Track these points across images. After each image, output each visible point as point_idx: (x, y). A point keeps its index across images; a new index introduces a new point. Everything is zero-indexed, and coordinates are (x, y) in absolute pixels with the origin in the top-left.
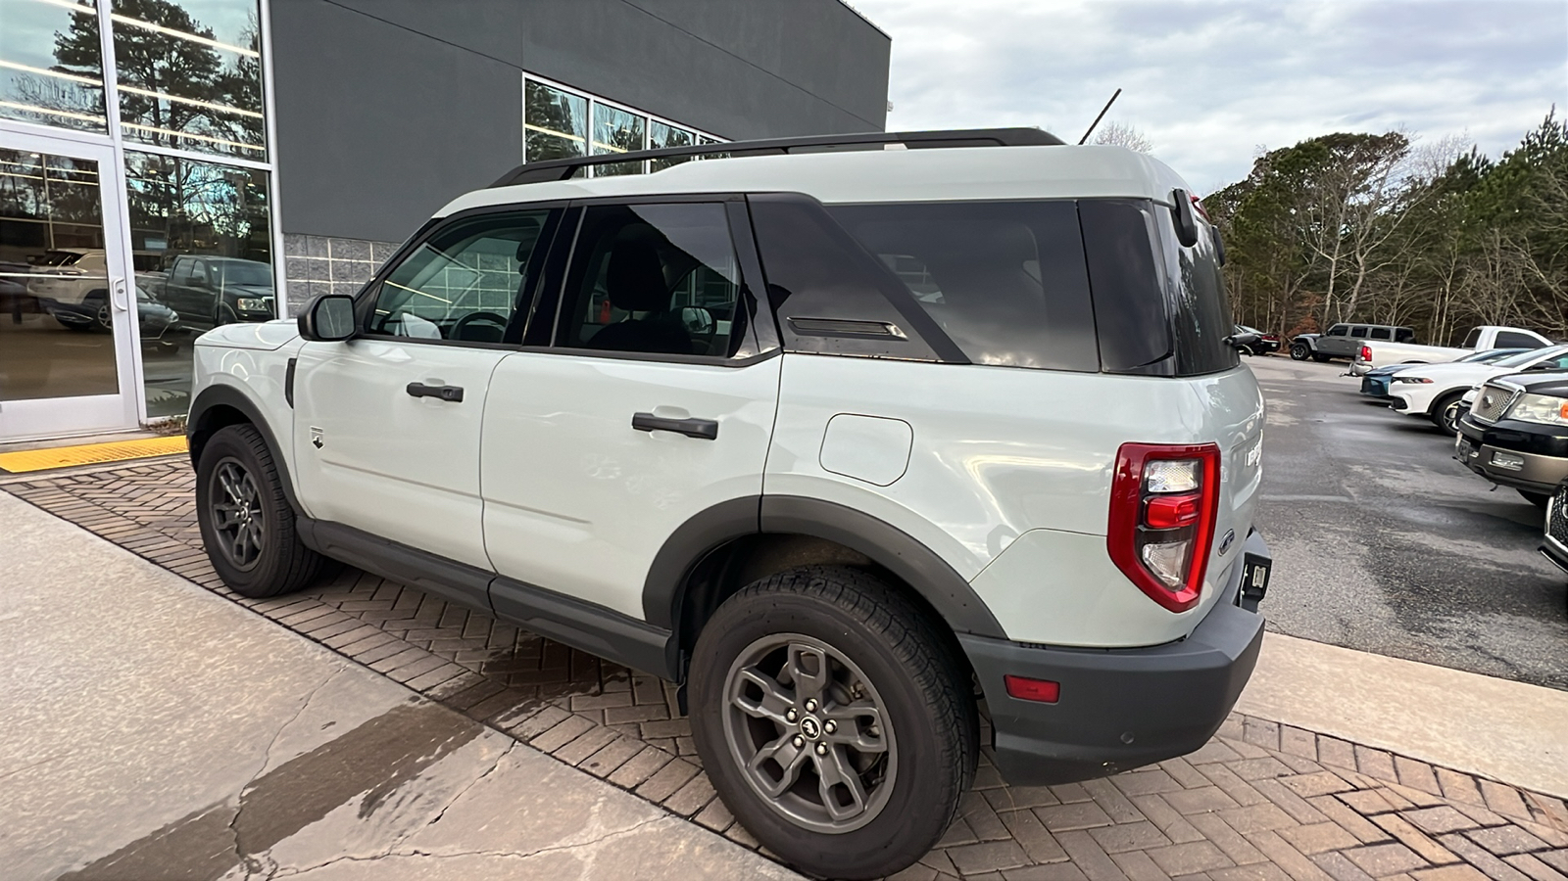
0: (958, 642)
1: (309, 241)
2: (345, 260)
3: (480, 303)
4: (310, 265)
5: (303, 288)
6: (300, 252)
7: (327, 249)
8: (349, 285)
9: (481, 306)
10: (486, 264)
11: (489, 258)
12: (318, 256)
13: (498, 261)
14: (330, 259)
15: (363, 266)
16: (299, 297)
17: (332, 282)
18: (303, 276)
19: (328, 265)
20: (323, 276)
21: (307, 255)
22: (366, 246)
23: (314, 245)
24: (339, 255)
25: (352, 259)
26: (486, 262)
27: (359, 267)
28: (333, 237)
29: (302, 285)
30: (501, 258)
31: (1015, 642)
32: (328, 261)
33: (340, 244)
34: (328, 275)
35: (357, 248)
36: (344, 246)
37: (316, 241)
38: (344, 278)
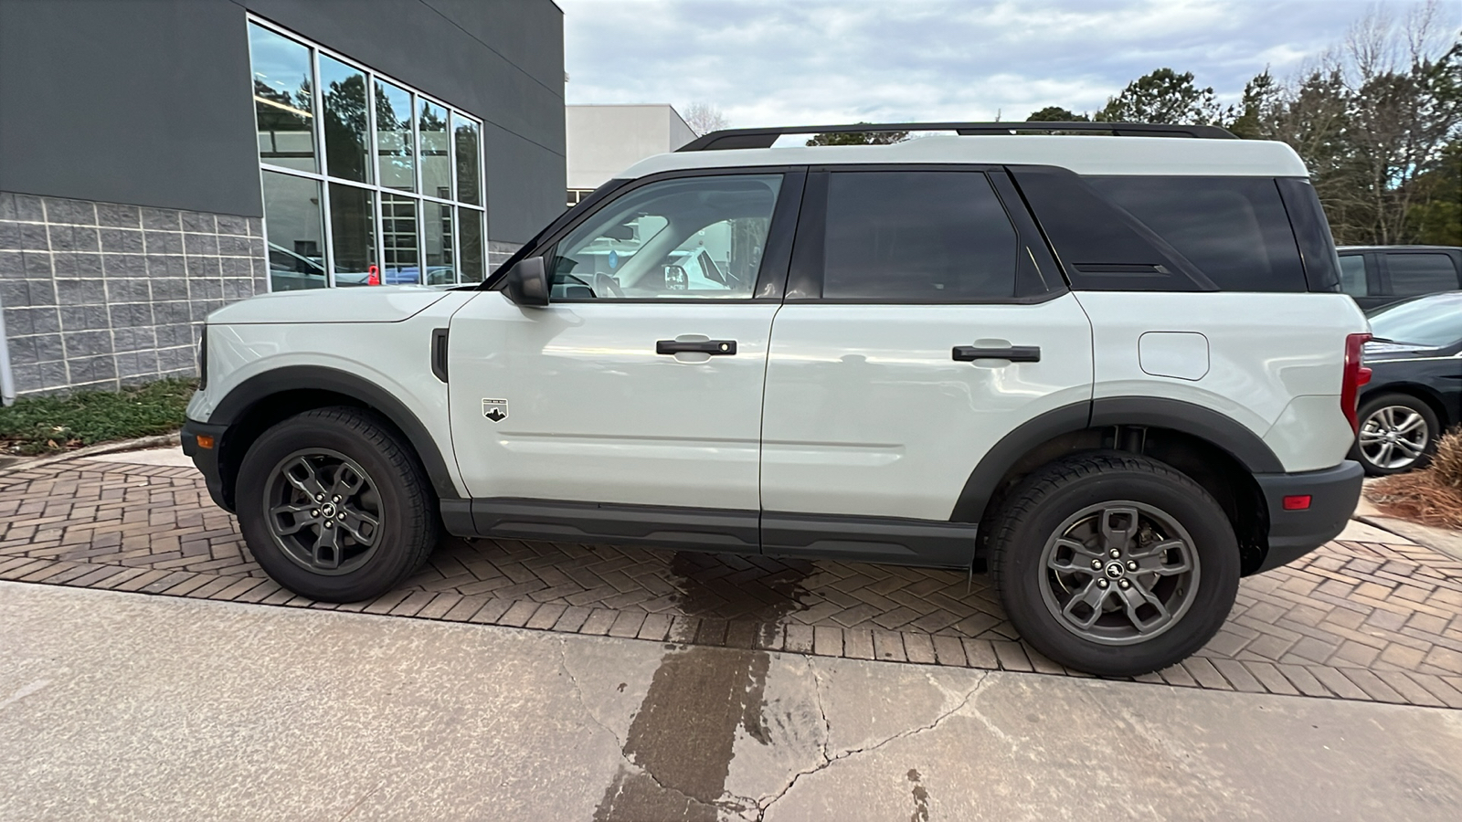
0: (1255, 480)
1: (18, 201)
2: (65, 225)
3: (221, 272)
4: (23, 231)
5: (17, 260)
6: (8, 214)
7: (41, 211)
8: (73, 254)
9: (224, 276)
10: (225, 227)
11: (226, 220)
12: (31, 219)
13: (236, 224)
14: (47, 224)
15: (90, 232)
16: (12, 271)
17: (52, 252)
18: (13, 244)
19: (44, 231)
20: (41, 246)
21: (17, 218)
22: (90, 206)
23: (25, 206)
24: (56, 218)
25: (73, 223)
26: (224, 226)
27: (84, 234)
28: (49, 197)
29: (14, 256)
30: (239, 220)
31: (1291, 474)
32: (44, 226)
33: (57, 205)
34: (46, 243)
35: (79, 210)
36: (62, 208)
37: (27, 201)
38: (67, 246)
